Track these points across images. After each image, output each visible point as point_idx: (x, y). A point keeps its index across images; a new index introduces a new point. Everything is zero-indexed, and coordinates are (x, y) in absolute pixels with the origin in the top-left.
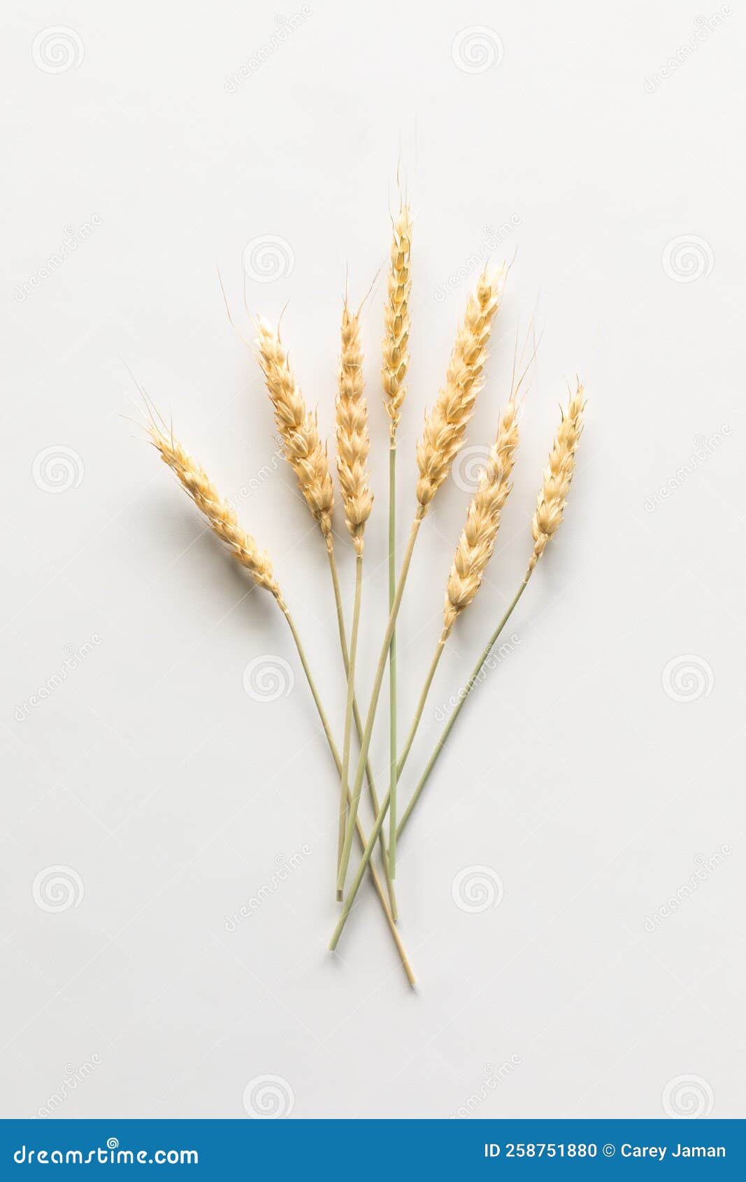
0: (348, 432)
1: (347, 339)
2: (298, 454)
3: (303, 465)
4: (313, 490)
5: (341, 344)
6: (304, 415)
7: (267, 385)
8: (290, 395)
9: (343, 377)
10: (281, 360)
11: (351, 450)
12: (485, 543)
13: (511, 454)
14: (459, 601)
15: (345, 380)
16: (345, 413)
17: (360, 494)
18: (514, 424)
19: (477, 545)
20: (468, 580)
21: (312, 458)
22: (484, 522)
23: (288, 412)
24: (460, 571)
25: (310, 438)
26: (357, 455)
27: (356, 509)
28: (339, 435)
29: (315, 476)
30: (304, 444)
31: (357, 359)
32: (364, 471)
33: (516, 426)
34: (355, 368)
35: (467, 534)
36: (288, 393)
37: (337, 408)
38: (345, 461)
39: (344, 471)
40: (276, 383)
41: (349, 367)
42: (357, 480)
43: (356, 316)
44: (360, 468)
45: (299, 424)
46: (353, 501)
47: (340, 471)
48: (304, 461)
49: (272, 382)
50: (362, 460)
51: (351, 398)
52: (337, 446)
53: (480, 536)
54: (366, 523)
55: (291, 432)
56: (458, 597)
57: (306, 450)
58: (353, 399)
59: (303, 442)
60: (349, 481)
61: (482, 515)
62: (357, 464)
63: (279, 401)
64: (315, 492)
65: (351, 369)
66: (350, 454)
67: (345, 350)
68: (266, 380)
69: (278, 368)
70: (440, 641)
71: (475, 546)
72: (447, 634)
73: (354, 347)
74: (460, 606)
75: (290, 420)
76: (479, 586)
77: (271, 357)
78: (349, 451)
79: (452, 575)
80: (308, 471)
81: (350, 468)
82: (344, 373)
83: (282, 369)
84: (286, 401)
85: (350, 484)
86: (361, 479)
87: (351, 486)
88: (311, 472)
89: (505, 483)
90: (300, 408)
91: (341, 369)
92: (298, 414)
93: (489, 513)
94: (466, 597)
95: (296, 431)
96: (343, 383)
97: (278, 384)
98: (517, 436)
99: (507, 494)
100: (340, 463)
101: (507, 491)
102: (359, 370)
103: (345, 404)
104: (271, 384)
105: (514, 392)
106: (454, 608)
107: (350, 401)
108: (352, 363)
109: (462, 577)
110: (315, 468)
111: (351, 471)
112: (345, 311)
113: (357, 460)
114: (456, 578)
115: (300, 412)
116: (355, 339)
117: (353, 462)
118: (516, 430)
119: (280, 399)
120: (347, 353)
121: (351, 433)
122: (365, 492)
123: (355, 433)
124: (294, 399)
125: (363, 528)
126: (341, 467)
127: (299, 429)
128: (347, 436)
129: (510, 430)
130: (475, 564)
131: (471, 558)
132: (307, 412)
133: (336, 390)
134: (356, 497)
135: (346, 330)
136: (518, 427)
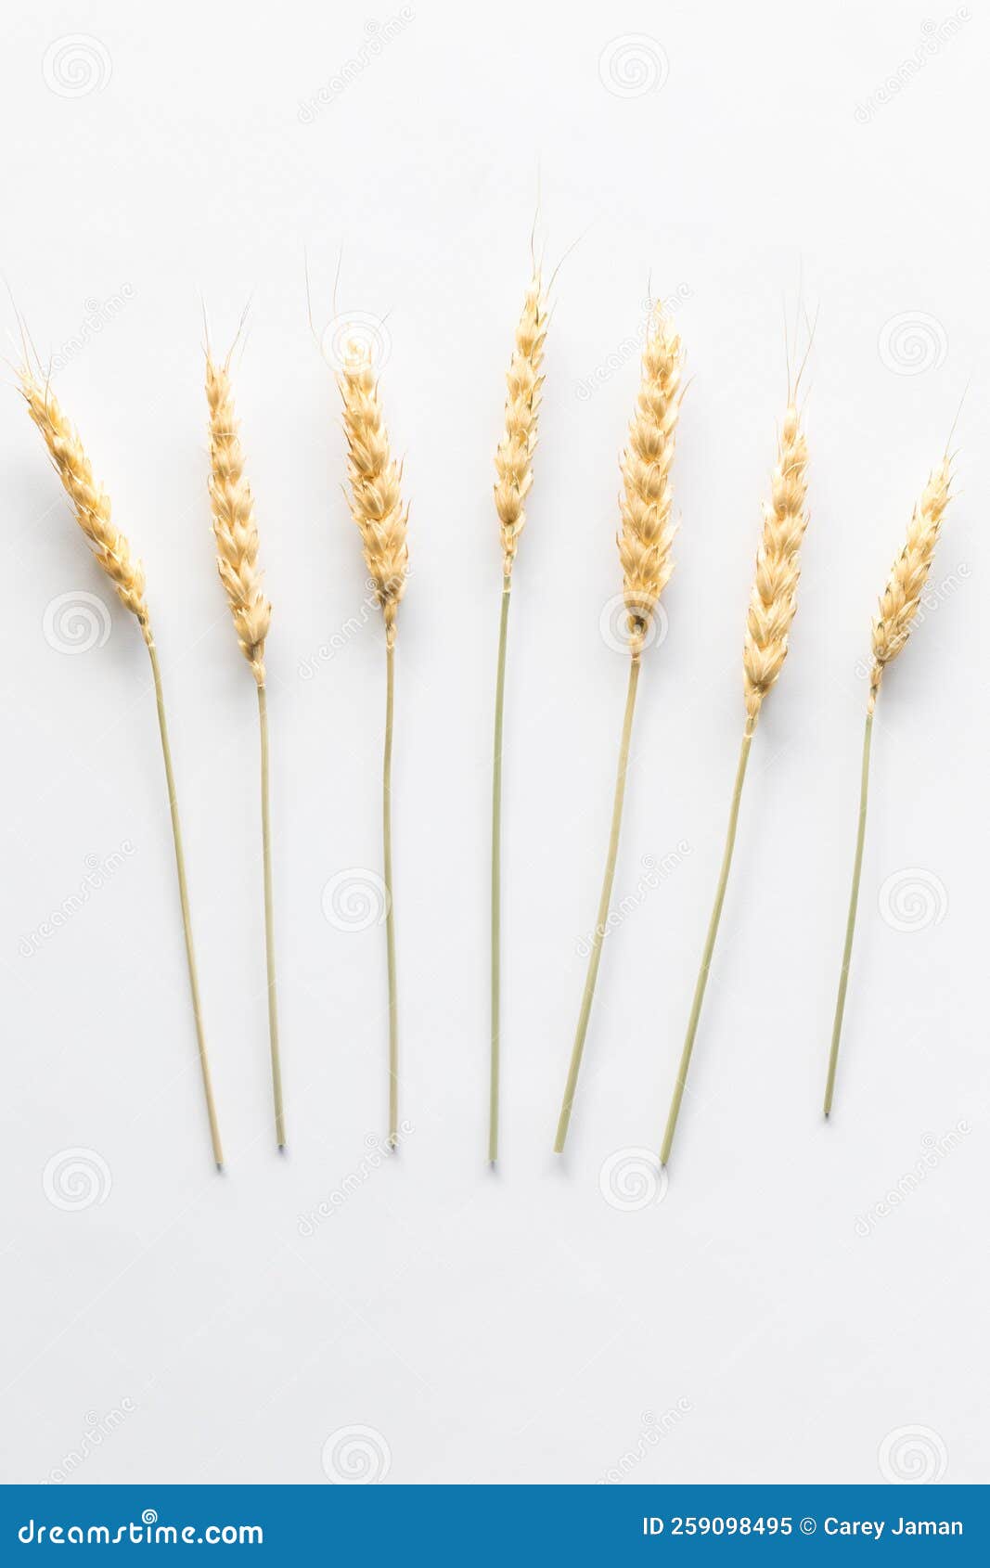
0: (228, 523)
1: (214, 400)
2: (373, 511)
3: (374, 527)
4: (382, 564)
5: (208, 408)
6: (386, 465)
7: (345, 416)
8: (372, 435)
9: (215, 451)
10: (368, 385)
11: (235, 547)
12: (785, 597)
13: (800, 475)
14: (762, 678)
15: (218, 454)
16: (222, 498)
17: (252, 603)
18: (798, 436)
19: (775, 601)
20: (769, 650)
21: (387, 522)
22: (779, 570)
23: (366, 457)
24: (757, 638)
25: (388, 496)
26: (243, 553)
27: (250, 624)
28: (217, 529)
29: (387, 546)
30: (379, 501)
31: (230, 427)
32: (256, 575)
33: (802, 437)
34: (229, 439)
35: (760, 590)
36: (370, 431)
37: (210, 493)
38: (228, 562)
39: (228, 576)
40: (357, 416)
41: (221, 438)
42: (247, 587)
43: (223, 368)
44: (248, 569)
45: (377, 474)
46: (244, 613)
47: (223, 577)
48: (377, 523)
49: (351, 412)
50: (251, 559)
51: (228, 478)
52: (216, 543)
53: (776, 589)
54: (266, 641)
55: (365, 483)
56: (760, 675)
57: (380, 507)
58: (231, 480)
59: (378, 498)
60: (236, 589)
61: (776, 560)
62: (244, 564)
63: (356, 440)
64: (384, 566)
65: (224, 441)
66: (234, 552)
67: (213, 415)
68: (344, 410)
69: (363, 396)
70: (745, 735)
71: (772, 603)
72: (751, 726)
73: (224, 412)
74: (762, 684)
75: (367, 467)
76: (785, 654)
77: (355, 380)
78: (232, 548)
79: (748, 646)
80: (379, 538)
81: (236, 570)
82: (215, 445)
83: (367, 398)
84: (365, 440)
85: (238, 592)
86: (252, 584)
87: (240, 595)
88: (383, 540)
89: (798, 515)
90: (383, 453)
91: (211, 441)
92: (378, 461)
93: (784, 556)
94: (770, 672)
95: (371, 482)
96: (215, 460)
97: (358, 417)
98: (805, 449)
99: (804, 529)
100: (222, 565)
101: (803, 524)
102: (236, 441)
103: (220, 487)
104: (349, 416)
105: (792, 391)
106: (757, 688)
107: (228, 482)
108: (225, 431)
109: (762, 647)
110: (389, 536)
111: (238, 575)
112: (208, 364)
113: (243, 559)
114: (753, 649)
115: (382, 461)
116: (225, 398)
117: (240, 563)
118: (802, 444)
119: (359, 437)
120: (216, 420)
121: (233, 525)
122: (259, 600)
123: (237, 524)
124: (377, 441)
125: (262, 648)
126: (223, 571)
127: (377, 481)
128: (226, 528)
129: (795, 443)
130: (775, 627)
131: (769, 620)
132: (391, 460)
133: (209, 471)
134: (248, 608)
135: (211, 390)
136: (805, 438)
